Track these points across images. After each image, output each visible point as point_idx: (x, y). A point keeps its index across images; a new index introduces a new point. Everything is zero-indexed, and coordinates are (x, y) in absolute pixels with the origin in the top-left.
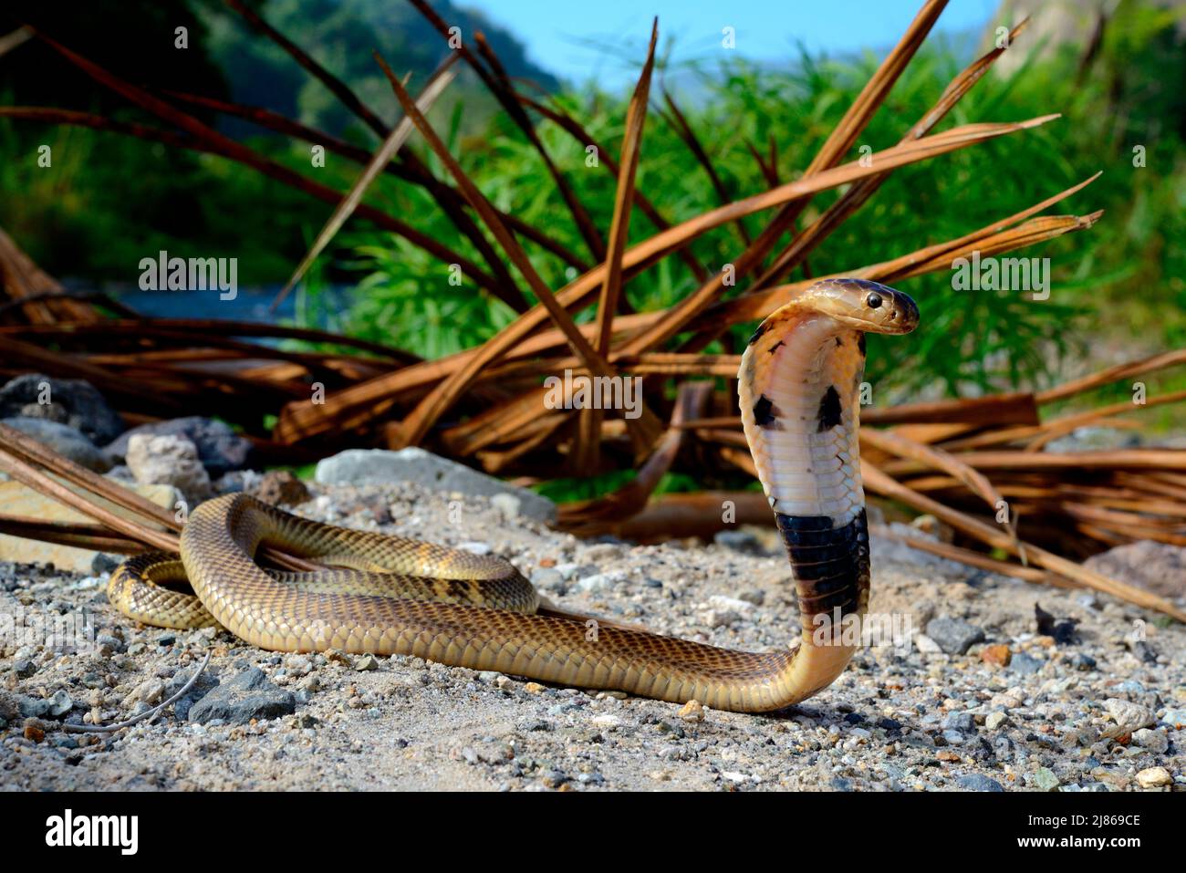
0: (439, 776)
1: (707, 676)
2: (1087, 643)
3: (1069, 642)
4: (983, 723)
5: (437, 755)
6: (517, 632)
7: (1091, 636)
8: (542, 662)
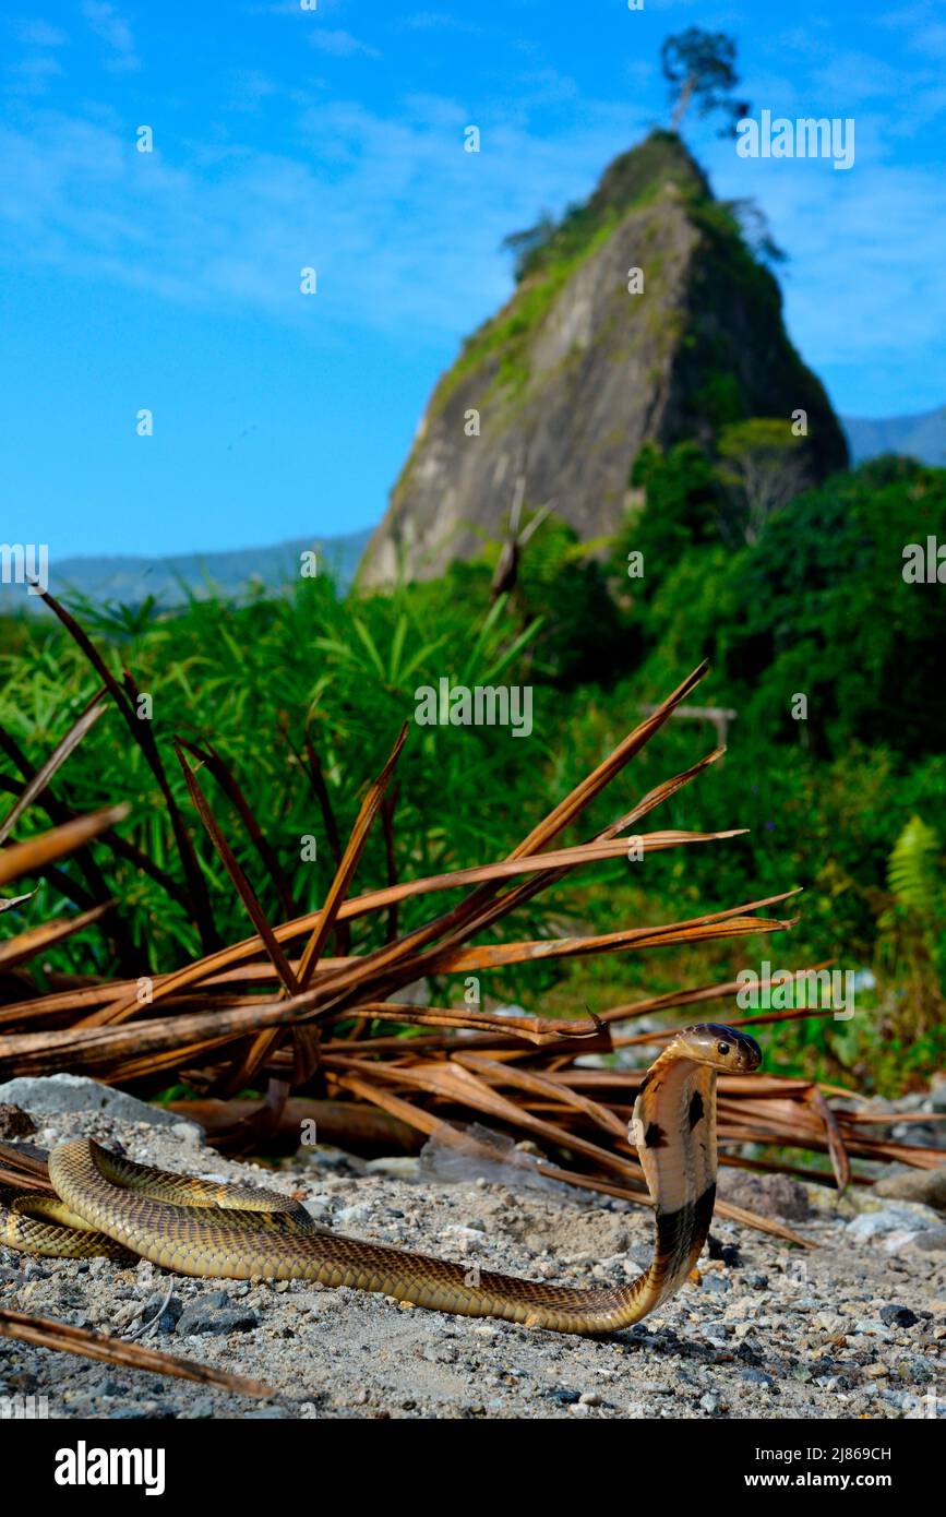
0: (415, 1372)
1: (547, 1308)
2: (748, 1266)
3: (735, 1265)
4: (733, 1331)
5: (406, 1356)
6: (422, 1273)
7: (749, 1259)
8: (443, 1296)
